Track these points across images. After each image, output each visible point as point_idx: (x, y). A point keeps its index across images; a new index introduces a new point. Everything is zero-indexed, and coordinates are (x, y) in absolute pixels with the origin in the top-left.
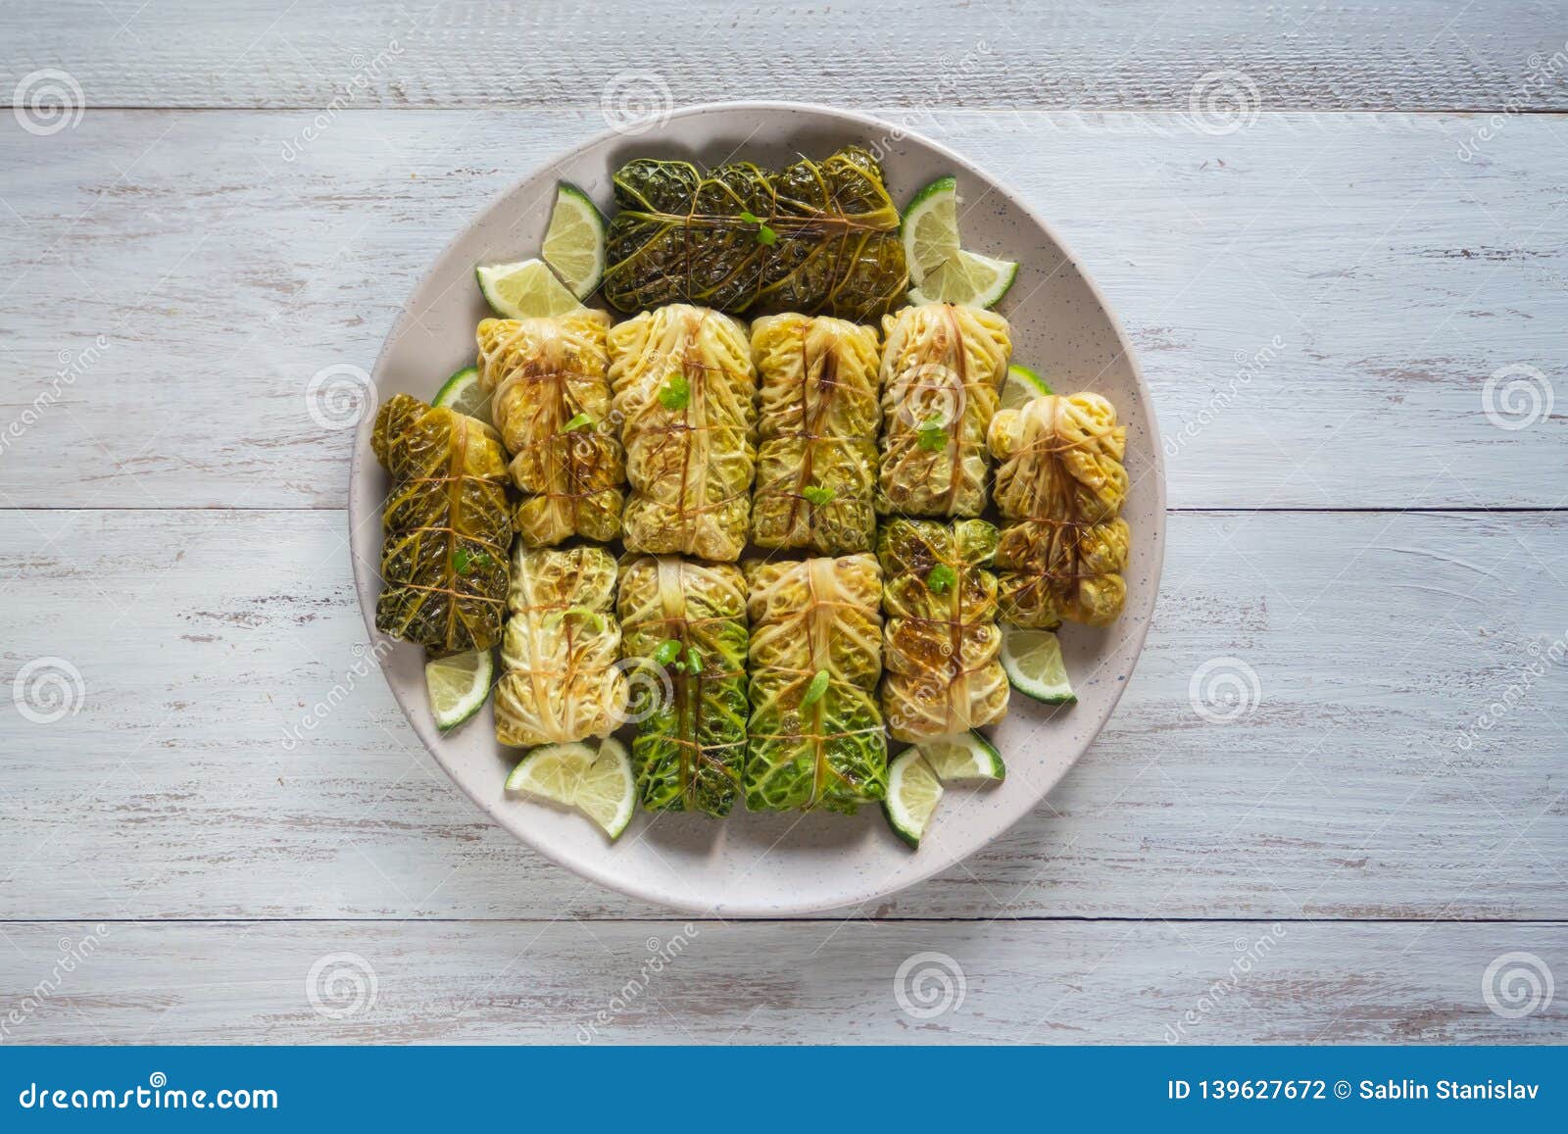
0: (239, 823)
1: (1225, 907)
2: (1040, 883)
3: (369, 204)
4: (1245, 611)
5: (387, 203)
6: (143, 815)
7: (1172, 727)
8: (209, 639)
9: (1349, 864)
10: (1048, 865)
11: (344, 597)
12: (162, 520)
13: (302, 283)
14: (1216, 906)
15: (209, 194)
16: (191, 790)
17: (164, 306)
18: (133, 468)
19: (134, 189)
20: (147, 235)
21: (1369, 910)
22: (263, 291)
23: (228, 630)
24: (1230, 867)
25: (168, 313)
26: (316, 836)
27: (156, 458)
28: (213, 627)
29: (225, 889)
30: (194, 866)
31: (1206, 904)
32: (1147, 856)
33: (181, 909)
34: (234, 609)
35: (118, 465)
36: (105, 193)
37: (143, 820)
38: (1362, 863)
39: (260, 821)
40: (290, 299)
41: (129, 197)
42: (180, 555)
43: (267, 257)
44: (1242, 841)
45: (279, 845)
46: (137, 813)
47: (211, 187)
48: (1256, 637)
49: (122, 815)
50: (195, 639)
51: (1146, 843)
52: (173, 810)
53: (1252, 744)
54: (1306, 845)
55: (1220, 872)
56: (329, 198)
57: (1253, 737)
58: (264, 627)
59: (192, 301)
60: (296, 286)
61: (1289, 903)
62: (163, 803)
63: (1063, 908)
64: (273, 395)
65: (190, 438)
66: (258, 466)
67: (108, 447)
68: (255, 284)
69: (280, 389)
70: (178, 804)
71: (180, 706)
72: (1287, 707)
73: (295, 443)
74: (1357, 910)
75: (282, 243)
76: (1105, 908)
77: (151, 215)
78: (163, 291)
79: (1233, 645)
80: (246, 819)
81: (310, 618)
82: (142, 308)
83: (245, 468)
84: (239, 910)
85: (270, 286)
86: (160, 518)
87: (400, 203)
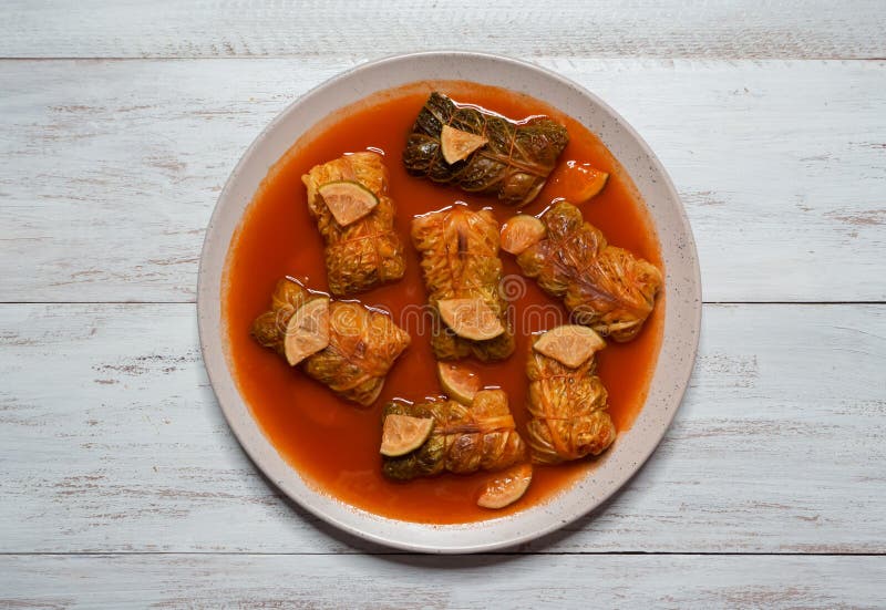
0: (130, 494)
1: (731, 546)
2: (618, 531)
3: (224, 117)
4: (744, 364)
5: (236, 116)
6: (70, 489)
7: (699, 435)
8: (111, 382)
9: (807, 519)
10: (623, 520)
11: (193, 356)
12: (83, 310)
13: (184, 165)
14: (726, 545)
15: (128, 110)
16: (100, 474)
17: (101, 179)
18: (81, 278)
19: (82, 108)
20: (89, 136)
21: (820, 548)
22: (160, 170)
23: (123, 377)
24: (735, 521)
25: (102, 183)
26: (174, 502)
27: (95, 272)
28: (114, 375)
29: (120, 535)
30: (101, 520)
31: (720, 544)
32: (683, 514)
33: (95, 547)
34: (127, 363)
35: (73, 276)
36: (64, 110)
37: (72, 493)
38: (815, 518)
39: (143, 493)
40: (176, 174)
41: (79, 113)
42: (93, 331)
43: (162, 149)
44: (742, 505)
45: (153, 508)
46: (68, 488)
47: (128, 106)
48: (751, 380)
49: (59, 489)
50: (103, 382)
51: (684, 507)
52: (90, 486)
53: (747, 446)
54: (781, 507)
55: (728, 524)
56: (200, 113)
57: (748, 442)
58: (144, 375)
59: (116, 176)
60: (180, 166)
61: (769, 544)
62: (84, 482)
63: (632, 546)
64: (166, 233)
65: (117, 260)
66: (158, 276)
67: (67, 265)
68: (156, 165)
69: (171, 230)
70: (92, 483)
71: (94, 423)
72: (770, 423)
73: (180, 262)
74: (812, 548)
75: (172, 141)
76: (659, 547)
77: (93, 124)
78: (99, 170)
79: (737, 385)
80: (134, 492)
81: (173, 369)
82: (86, 180)
83: (150, 278)
84: (130, 547)
85: (165, 166)
86: (81, 308)
87: (243, 116)
